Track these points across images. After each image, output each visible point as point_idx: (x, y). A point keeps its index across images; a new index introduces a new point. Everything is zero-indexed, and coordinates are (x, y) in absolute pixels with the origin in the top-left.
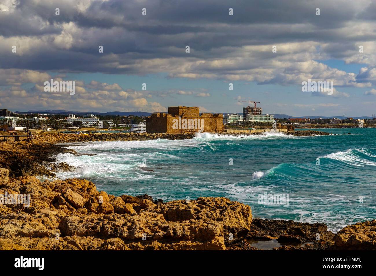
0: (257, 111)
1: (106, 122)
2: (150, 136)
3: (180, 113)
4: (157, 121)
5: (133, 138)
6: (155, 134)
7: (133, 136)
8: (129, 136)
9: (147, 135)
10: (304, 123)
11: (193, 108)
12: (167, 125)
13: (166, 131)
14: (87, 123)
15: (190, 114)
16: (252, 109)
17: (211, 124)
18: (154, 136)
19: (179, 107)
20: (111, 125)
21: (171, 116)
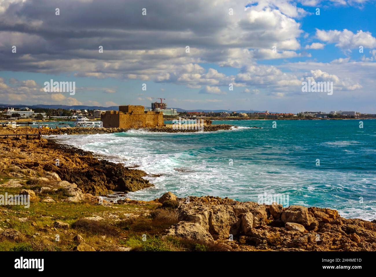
0: (163, 106)
1: (40, 114)
2: (107, 130)
3: (130, 111)
4: (110, 117)
5: (94, 132)
6: (111, 128)
7: (93, 130)
8: (90, 130)
9: (105, 129)
10: (200, 116)
11: (139, 106)
12: (120, 121)
13: (119, 125)
14: (24, 115)
15: (138, 112)
16: (159, 104)
17: (154, 120)
18: (110, 130)
19: (128, 106)
20: (45, 117)
21: (123, 114)
